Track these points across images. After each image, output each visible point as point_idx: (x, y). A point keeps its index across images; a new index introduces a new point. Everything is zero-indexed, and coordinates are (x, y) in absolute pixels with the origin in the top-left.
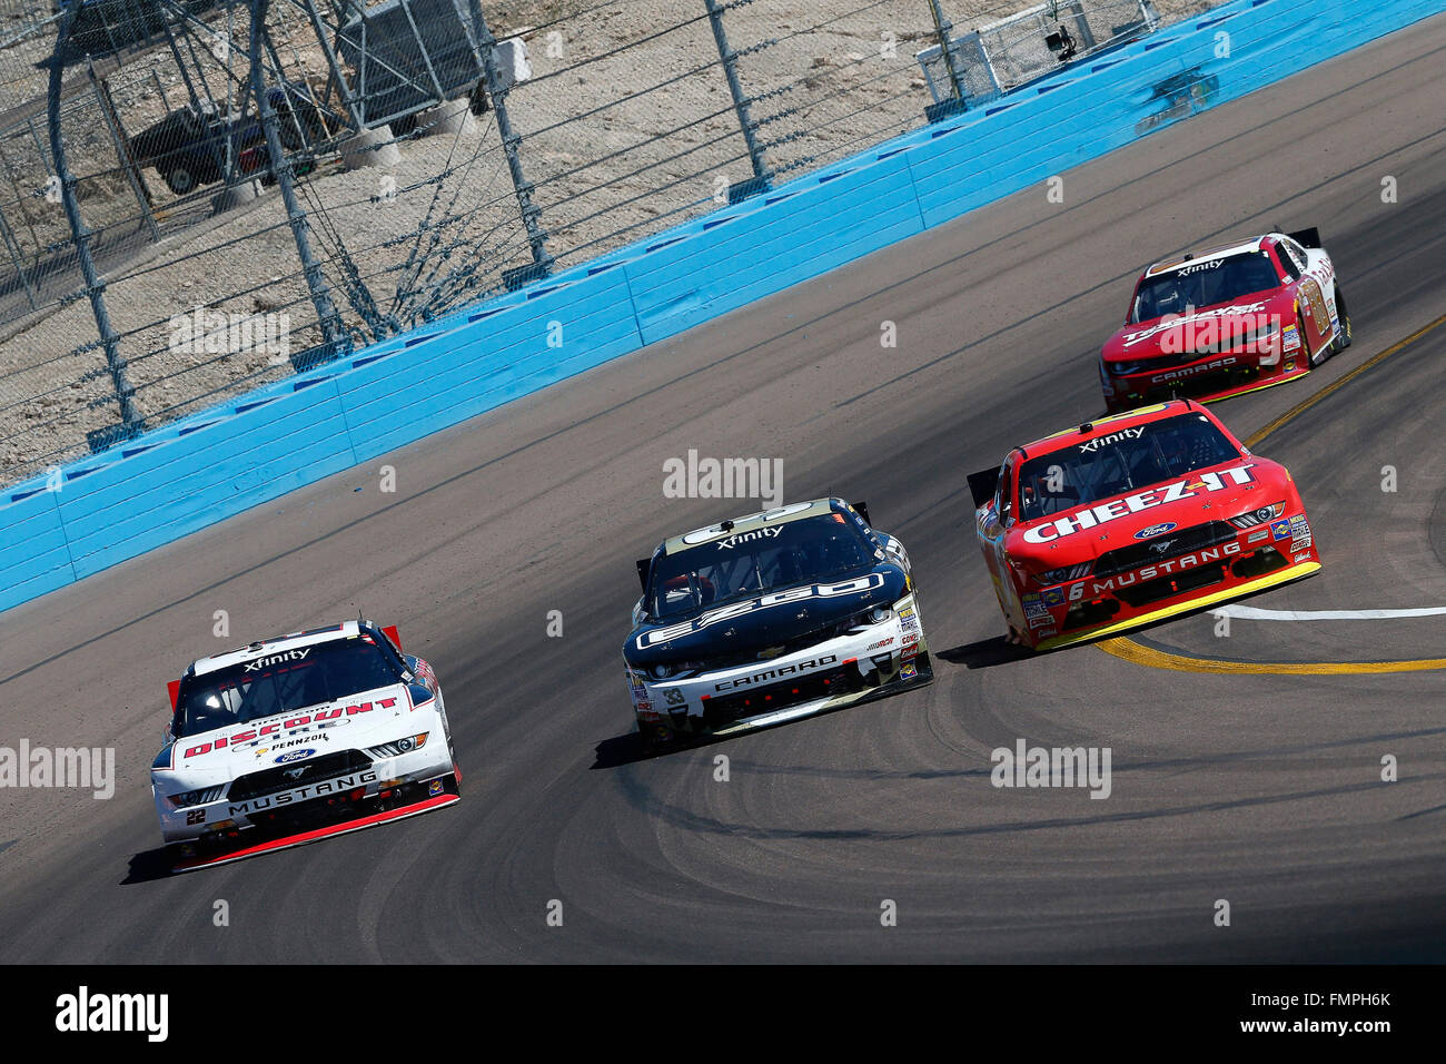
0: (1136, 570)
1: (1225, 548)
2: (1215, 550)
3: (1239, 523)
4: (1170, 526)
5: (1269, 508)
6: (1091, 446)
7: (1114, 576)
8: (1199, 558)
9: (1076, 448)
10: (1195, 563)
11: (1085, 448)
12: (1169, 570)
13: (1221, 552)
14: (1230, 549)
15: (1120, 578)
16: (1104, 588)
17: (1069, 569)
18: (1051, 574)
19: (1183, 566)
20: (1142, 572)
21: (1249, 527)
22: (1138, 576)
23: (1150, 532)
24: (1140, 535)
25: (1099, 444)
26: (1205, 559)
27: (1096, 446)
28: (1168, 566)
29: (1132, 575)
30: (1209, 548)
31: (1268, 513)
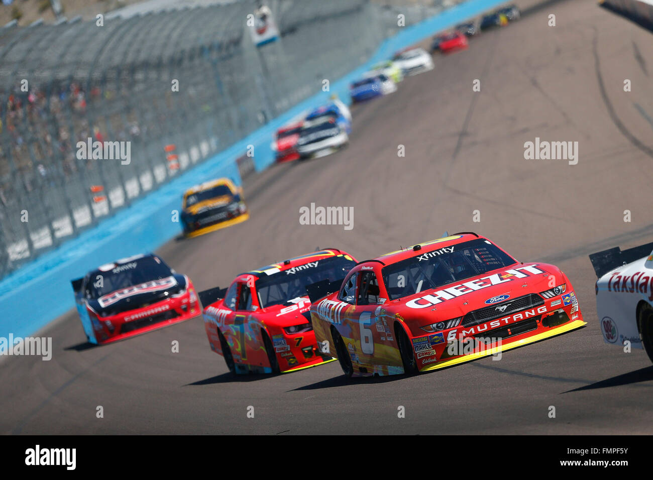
0: (488, 322)
1: (538, 309)
2: (533, 311)
3: (545, 295)
4: (506, 297)
5: (559, 287)
6: (425, 257)
7: (475, 325)
8: (524, 315)
9: (415, 259)
10: (522, 318)
11: (421, 258)
12: (507, 322)
13: (536, 311)
14: (541, 310)
15: (478, 327)
16: (469, 333)
17: (446, 322)
18: (435, 325)
19: (515, 320)
20: (492, 324)
21: (550, 297)
22: (489, 326)
23: (494, 300)
24: (489, 302)
25: (428, 256)
26: (527, 316)
27: (427, 257)
28: (506, 320)
29: (485, 325)
30: (529, 309)
31: (559, 290)
